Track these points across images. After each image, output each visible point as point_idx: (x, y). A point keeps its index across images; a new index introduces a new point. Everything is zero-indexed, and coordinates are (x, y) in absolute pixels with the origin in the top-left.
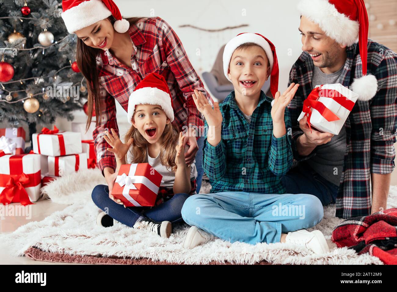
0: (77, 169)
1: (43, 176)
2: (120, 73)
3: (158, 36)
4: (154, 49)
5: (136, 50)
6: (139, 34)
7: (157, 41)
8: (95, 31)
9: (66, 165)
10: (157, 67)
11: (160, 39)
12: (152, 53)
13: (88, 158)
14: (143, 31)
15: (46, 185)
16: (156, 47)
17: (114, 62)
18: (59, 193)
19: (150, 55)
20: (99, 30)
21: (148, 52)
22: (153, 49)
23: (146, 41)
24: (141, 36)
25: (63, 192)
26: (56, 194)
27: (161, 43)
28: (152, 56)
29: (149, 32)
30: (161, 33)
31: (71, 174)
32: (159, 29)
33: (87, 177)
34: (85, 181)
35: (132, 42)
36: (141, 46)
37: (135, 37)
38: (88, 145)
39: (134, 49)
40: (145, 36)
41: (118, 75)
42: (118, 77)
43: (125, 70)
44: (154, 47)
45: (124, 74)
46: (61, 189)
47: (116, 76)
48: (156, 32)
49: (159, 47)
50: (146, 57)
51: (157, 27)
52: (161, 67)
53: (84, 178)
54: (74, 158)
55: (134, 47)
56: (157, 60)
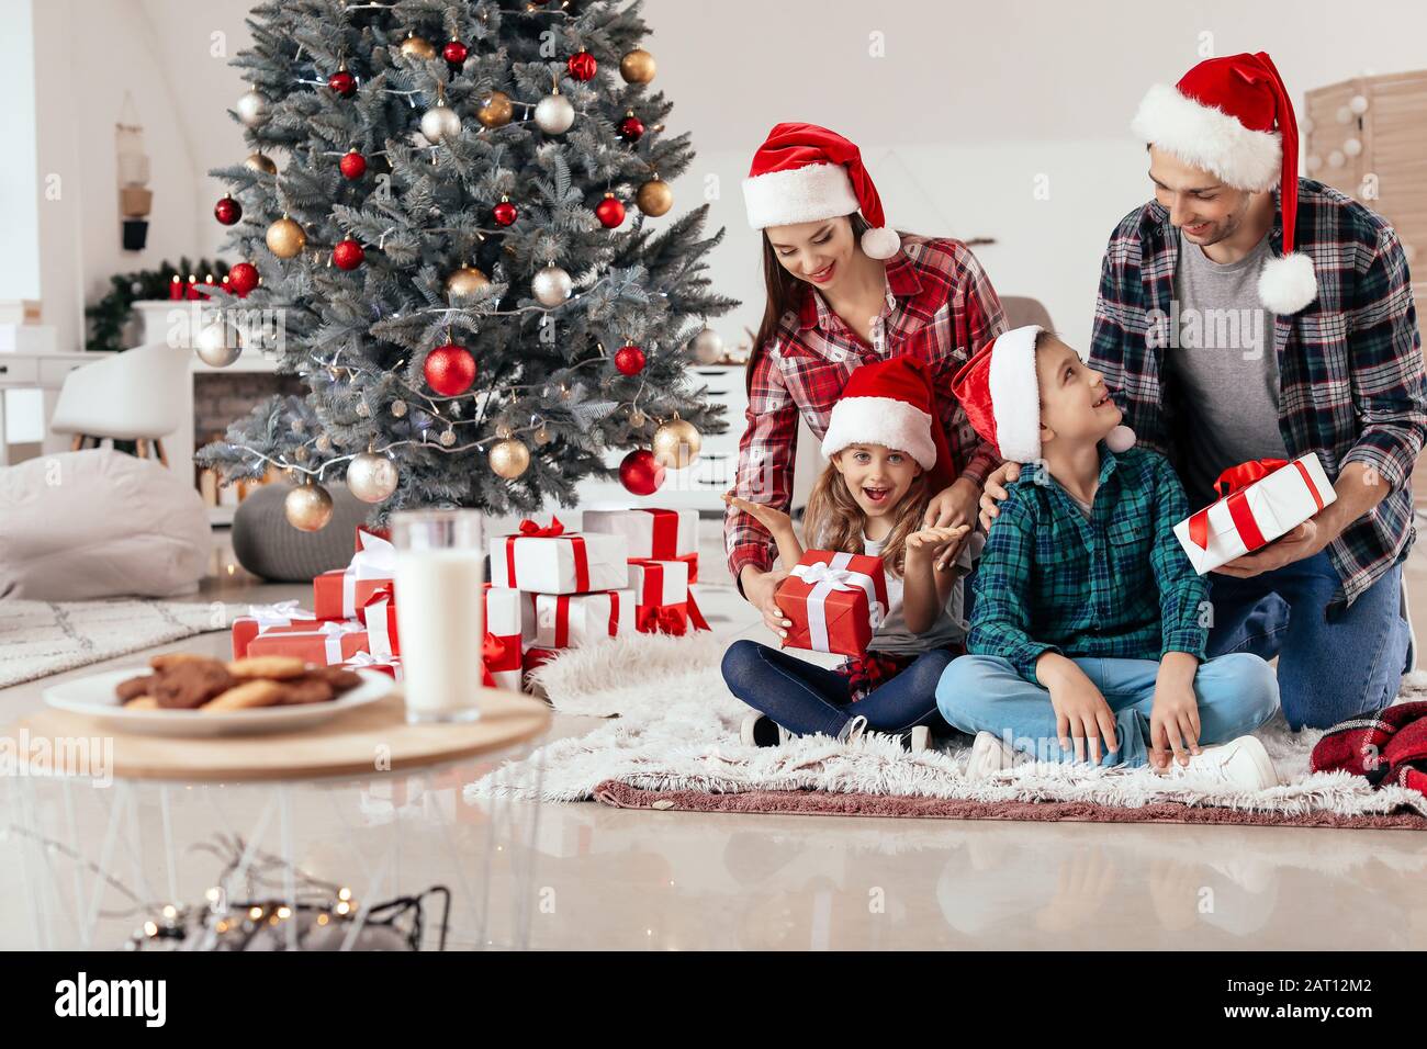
0: (613, 630)
1: (525, 648)
2: (839, 356)
3: (955, 284)
4: (938, 312)
5: (893, 306)
6: (907, 269)
7: (951, 295)
8: (819, 239)
9: (588, 618)
10: (937, 354)
11: (960, 292)
12: (932, 320)
13: (641, 603)
14: (918, 264)
15: (544, 664)
16: (944, 309)
17: (833, 323)
18: (573, 690)
19: (925, 325)
20: (828, 238)
21: (921, 317)
22: (935, 312)
23: (922, 290)
24: (911, 275)
25: (580, 688)
26: (567, 690)
27: (958, 302)
28: (928, 327)
29: (936, 271)
30: (965, 277)
31: (600, 643)
32: (961, 268)
33: (639, 653)
34: (633, 662)
35: (888, 286)
36: (907, 299)
37: (896, 274)
38: (642, 569)
39: (888, 304)
40: (922, 278)
41: (833, 358)
42: (833, 363)
43: (852, 349)
44: (939, 306)
45: (848, 359)
46: (579, 679)
47: (825, 361)
48: (953, 274)
49: (951, 311)
50: (913, 327)
51: (956, 262)
52: (949, 357)
53: (634, 655)
54: (606, 600)
55: (890, 297)
56: (942, 338)
